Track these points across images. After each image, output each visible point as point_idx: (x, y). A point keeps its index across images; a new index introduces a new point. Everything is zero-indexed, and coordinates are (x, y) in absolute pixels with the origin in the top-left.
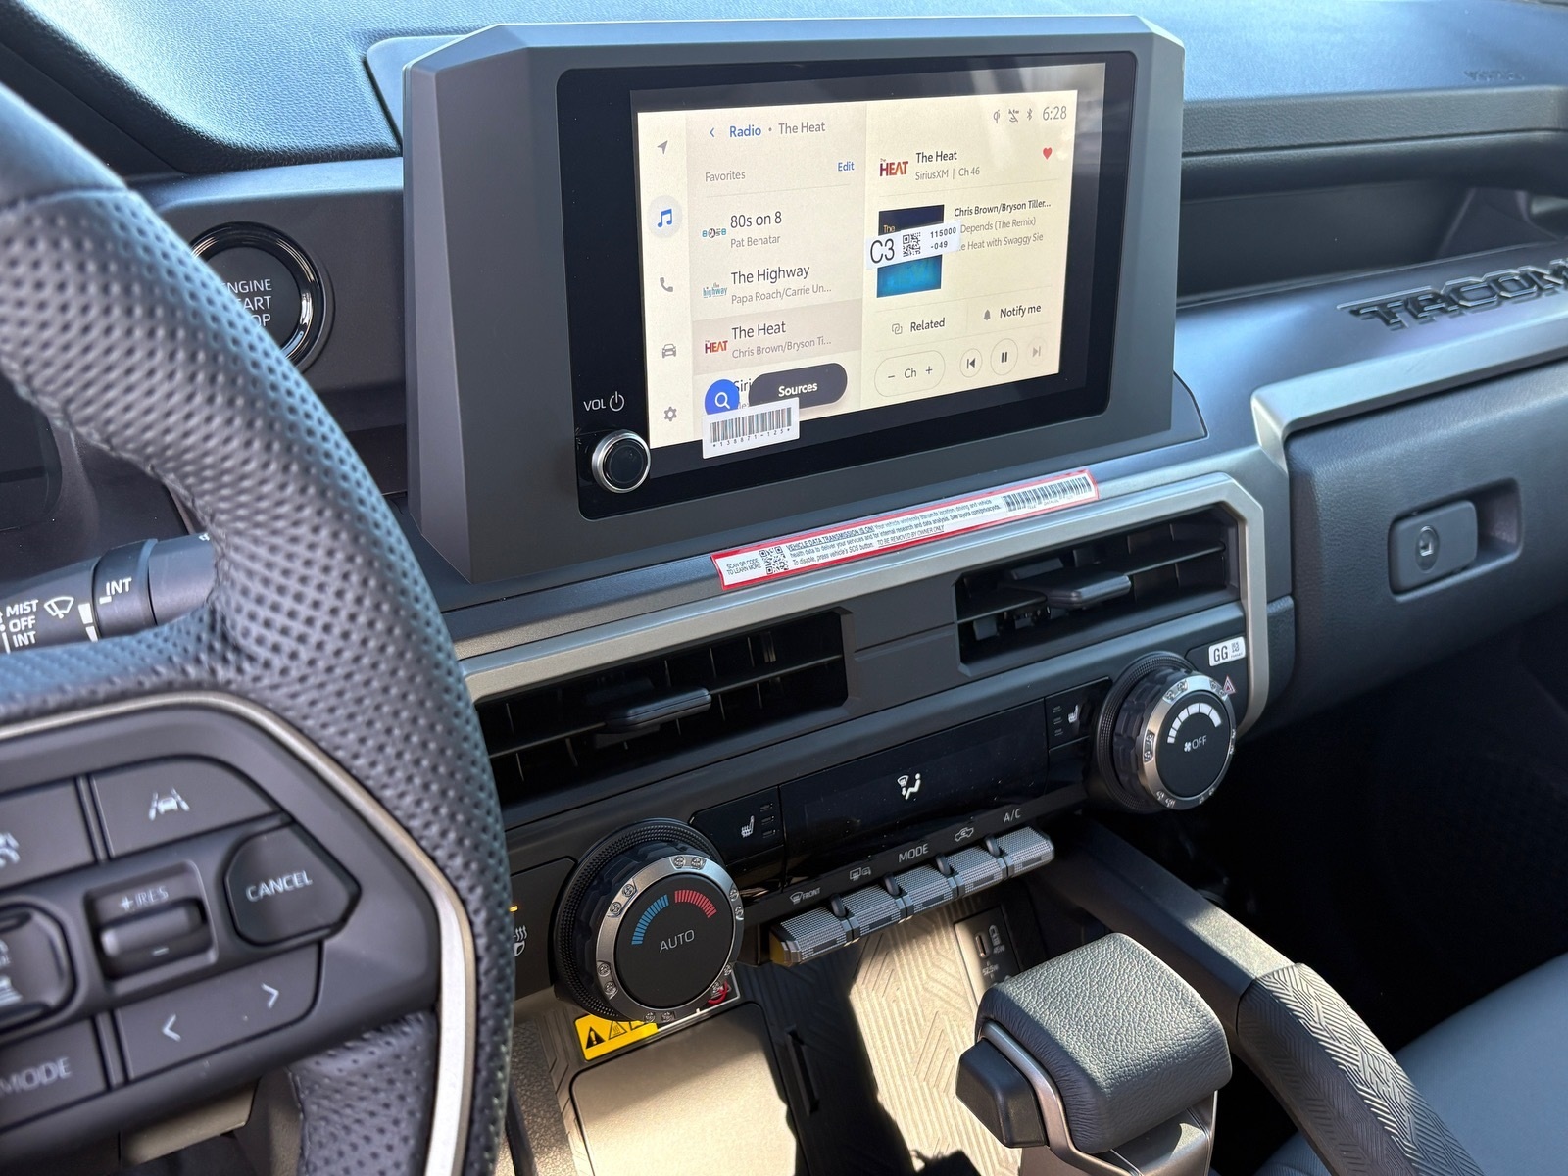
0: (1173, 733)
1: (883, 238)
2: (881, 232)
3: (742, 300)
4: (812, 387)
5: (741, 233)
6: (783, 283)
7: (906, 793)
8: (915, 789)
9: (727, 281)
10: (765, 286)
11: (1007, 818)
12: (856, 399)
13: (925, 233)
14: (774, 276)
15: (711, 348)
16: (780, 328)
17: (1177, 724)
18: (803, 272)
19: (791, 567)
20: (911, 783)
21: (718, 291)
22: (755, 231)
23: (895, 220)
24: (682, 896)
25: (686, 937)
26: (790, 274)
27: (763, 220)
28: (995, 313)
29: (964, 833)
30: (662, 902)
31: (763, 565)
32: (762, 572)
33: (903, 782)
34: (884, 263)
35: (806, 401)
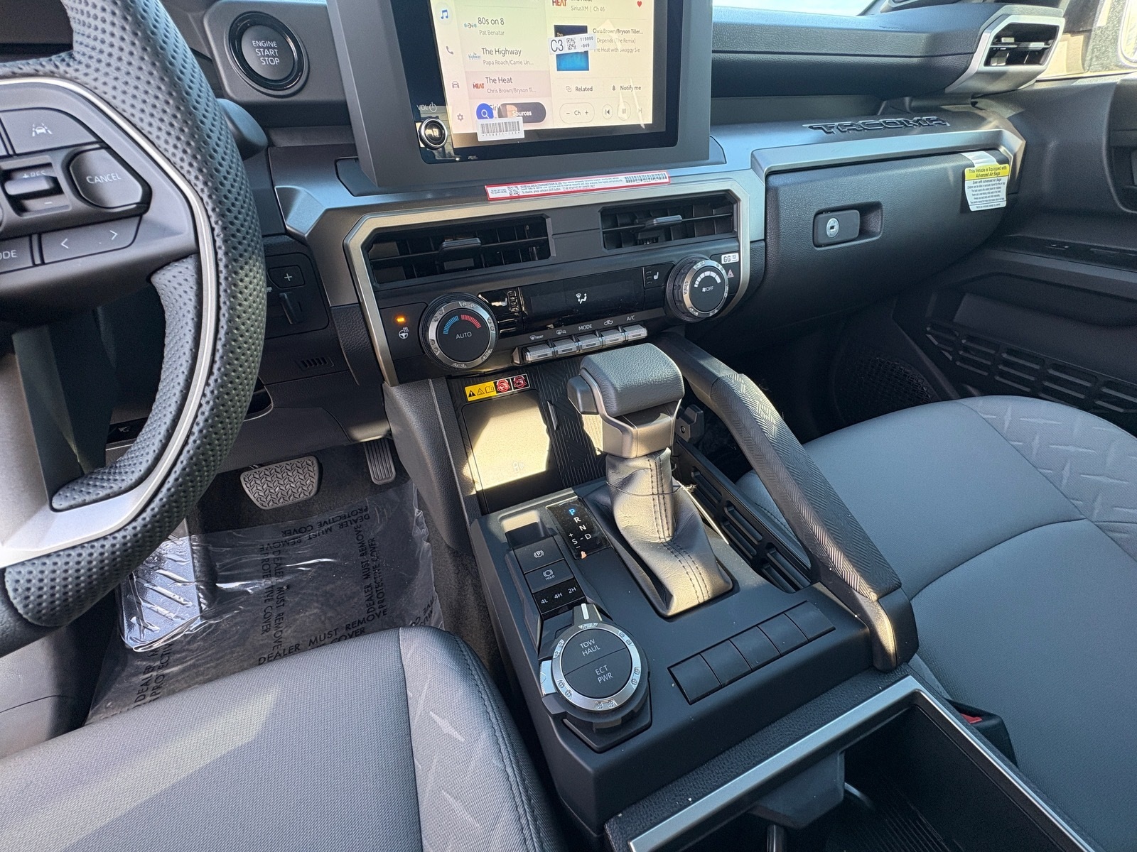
0: (697, 283)
1: (557, 39)
2: (556, 36)
3: (489, 63)
4: (529, 113)
5: (483, 27)
6: (508, 57)
7: (581, 301)
8: (585, 300)
9: (480, 53)
10: (499, 57)
11: (628, 319)
12: (551, 123)
13: (577, 37)
14: (504, 53)
15: (476, 86)
16: (510, 80)
17: (699, 279)
18: (518, 53)
19: (521, 194)
20: (582, 297)
21: (475, 57)
22: (490, 27)
23: (561, 30)
24: (464, 317)
25: (468, 334)
26: (512, 52)
27: (495, 22)
28: (618, 88)
29: (608, 322)
30: (456, 319)
31: (508, 192)
32: (507, 195)
33: (578, 296)
34: (558, 52)
35: (526, 120)
